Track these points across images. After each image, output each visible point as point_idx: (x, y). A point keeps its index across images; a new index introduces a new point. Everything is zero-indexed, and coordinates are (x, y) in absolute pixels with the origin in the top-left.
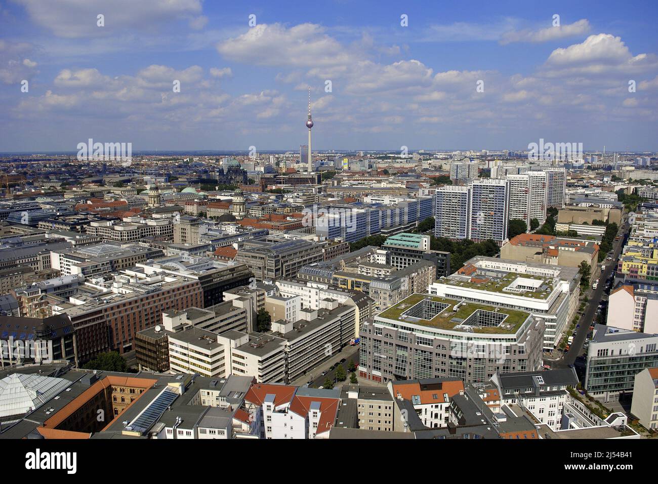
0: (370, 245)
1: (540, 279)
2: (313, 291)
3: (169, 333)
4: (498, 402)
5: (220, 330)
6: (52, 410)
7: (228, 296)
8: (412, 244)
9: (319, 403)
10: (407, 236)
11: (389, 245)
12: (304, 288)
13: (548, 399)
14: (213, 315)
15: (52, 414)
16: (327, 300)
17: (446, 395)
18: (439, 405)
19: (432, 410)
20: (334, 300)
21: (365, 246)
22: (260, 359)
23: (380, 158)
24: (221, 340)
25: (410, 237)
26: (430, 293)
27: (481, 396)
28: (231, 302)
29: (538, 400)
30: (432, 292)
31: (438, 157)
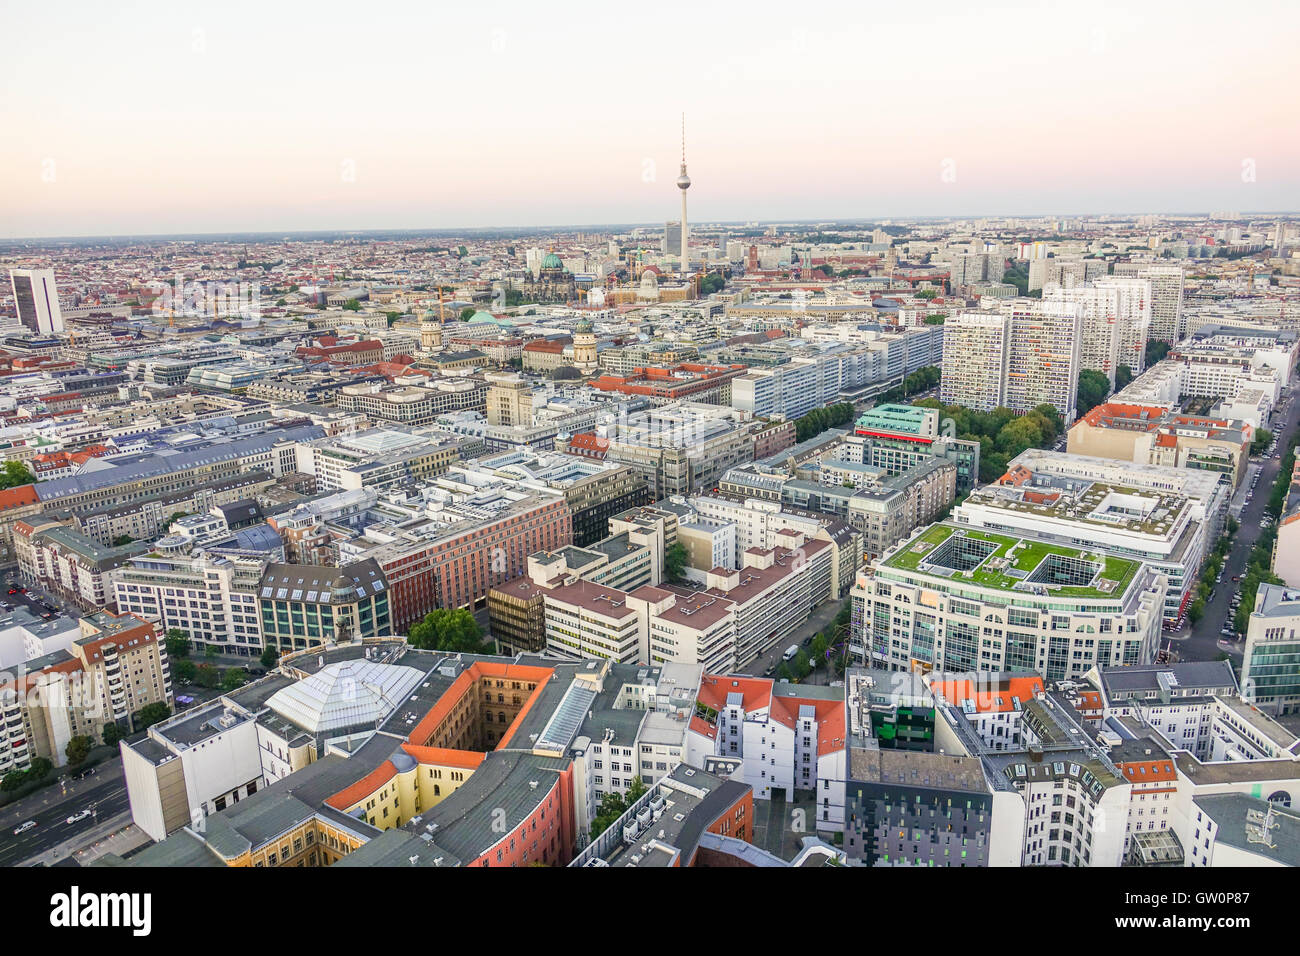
0: (835, 425)
1: (1151, 497)
2: (757, 516)
3: (544, 590)
4: (1099, 712)
5: (626, 587)
6: (413, 717)
7: (617, 526)
8: (907, 425)
9: (812, 709)
10: (896, 411)
11: (866, 428)
12: (739, 510)
13: (1183, 708)
14: (605, 558)
15: (415, 722)
16: (785, 532)
17: (1016, 699)
18: (1006, 714)
19: (993, 722)
20: (799, 533)
21: (825, 429)
22: (702, 634)
23: (810, 240)
24: (631, 602)
25: (901, 411)
26: (956, 519)
27: (1073, 702)
28: (626, 534)
29: (1166, 710)
30: (960, 518)
31: (921, 234)
